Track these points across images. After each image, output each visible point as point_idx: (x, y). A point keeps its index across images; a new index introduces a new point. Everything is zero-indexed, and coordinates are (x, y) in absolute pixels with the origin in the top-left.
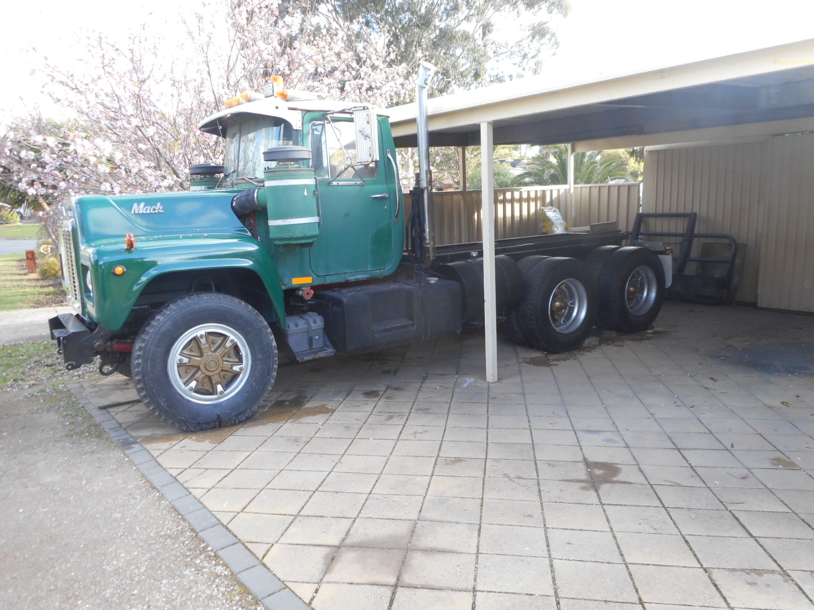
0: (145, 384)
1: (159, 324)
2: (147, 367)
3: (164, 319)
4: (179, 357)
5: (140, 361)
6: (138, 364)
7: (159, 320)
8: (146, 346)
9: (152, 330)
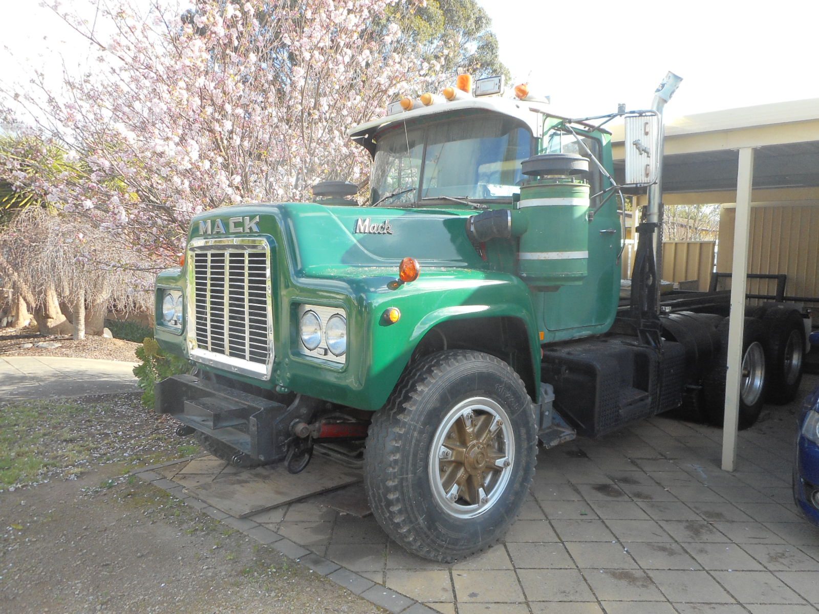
0: (402, 493)
1: (423, 398)
2: (407, 465)
3: (430, 390)
4: (443, 449)
5: (398, 456)
6: (396, 461)
7: (422, 391)
8: (407, 433)
9: (414, 408)
